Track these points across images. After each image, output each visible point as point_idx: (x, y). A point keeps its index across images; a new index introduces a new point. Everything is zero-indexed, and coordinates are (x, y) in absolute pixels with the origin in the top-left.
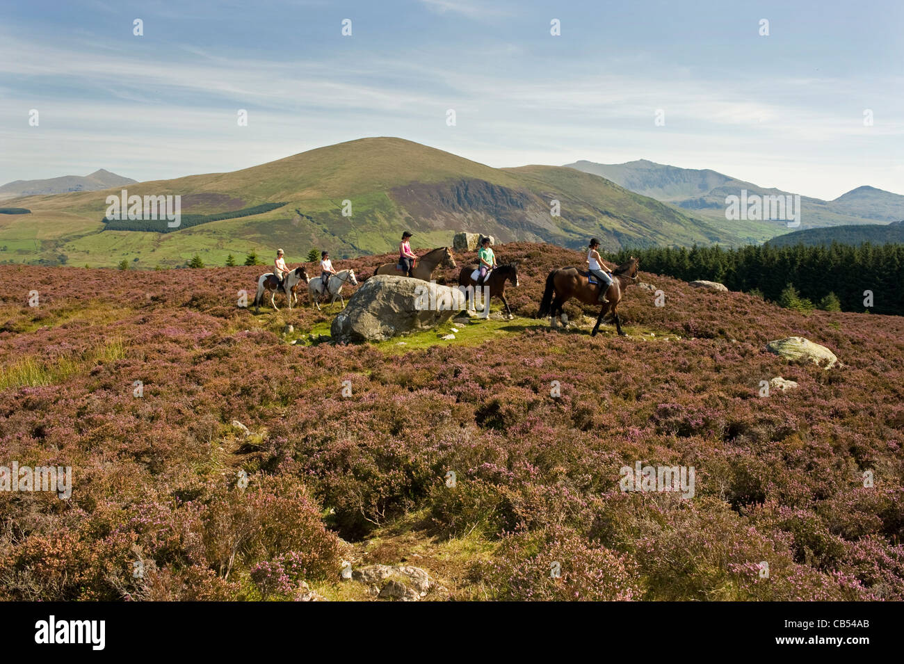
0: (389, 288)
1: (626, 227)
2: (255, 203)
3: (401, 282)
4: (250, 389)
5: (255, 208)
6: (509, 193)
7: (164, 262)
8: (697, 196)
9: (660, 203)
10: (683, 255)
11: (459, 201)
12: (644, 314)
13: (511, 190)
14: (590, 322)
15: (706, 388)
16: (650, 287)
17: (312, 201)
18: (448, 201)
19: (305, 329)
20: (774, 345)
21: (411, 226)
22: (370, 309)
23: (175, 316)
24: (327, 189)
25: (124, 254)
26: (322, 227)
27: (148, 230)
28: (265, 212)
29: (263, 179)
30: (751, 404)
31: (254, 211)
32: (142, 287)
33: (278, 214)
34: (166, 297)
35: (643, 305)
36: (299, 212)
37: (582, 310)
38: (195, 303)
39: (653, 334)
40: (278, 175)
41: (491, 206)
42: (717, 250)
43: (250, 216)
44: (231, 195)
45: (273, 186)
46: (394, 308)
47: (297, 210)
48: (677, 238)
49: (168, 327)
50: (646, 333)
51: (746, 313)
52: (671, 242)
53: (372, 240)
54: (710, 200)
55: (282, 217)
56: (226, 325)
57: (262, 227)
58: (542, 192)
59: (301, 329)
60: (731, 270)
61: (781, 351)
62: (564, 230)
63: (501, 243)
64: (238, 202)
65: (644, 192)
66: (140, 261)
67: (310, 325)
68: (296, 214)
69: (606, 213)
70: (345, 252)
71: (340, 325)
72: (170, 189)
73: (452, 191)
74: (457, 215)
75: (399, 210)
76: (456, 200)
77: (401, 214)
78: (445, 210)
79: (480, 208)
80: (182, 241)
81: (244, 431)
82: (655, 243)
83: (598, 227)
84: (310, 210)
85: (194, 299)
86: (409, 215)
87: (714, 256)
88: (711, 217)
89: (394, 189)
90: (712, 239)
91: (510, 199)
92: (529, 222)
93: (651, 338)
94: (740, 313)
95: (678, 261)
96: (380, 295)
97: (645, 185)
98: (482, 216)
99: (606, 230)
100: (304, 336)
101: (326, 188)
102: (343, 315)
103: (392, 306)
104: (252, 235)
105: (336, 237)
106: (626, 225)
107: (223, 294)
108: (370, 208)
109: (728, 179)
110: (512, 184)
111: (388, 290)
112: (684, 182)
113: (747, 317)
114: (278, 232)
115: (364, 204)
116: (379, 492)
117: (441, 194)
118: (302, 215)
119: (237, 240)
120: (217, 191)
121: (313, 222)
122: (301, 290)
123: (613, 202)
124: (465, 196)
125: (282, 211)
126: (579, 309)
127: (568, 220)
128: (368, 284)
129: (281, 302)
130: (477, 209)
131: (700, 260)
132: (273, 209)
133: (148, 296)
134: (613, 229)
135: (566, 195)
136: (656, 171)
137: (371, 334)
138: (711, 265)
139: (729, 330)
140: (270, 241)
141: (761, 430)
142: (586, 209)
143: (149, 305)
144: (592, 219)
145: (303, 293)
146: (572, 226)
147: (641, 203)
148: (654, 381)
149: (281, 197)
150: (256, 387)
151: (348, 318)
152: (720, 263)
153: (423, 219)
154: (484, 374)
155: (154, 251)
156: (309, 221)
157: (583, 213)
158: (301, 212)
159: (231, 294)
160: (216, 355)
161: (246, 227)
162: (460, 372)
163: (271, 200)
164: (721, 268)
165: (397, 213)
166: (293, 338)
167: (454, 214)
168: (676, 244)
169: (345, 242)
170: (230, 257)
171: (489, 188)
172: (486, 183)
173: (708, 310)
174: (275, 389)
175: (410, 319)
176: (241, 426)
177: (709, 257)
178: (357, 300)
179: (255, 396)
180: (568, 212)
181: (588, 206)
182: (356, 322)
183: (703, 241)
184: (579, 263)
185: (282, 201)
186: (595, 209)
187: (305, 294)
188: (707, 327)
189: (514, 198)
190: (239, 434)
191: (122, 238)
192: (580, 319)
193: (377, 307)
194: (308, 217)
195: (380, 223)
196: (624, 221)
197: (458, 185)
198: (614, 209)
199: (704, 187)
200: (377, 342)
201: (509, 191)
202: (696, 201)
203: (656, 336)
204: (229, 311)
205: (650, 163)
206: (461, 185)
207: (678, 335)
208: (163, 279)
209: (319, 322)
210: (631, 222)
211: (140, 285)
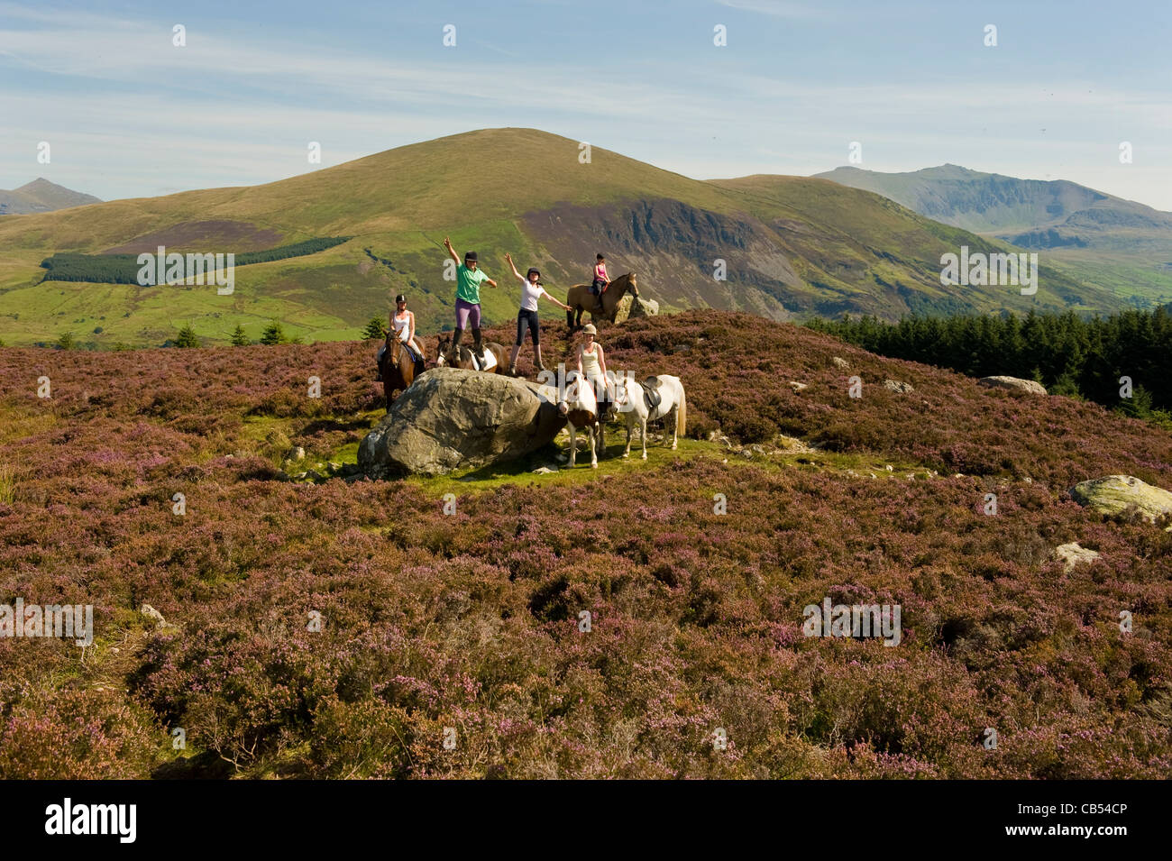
0: (450, 389)
1: (919, 279)
2: (298, 238)
3: (470, 380)
4: (183, 554)
5: (295, 246)
6: (720, 222)
7: (144, 334)
8: (1044, 226)
9: (979, 238)
10: (1011, 328)
11: (637, 235)
12: (880, 432)
13: (723, 217)
14: (790, 445)
15: (932, 559)
16: (902, 387)
17: (393, 235)
18: (618, 235)
19: (323, 453)
20: (1082, 488)
21: (555, 277)
22: (418, 422)
23: (118, 431)
24: (416, 216)
25: (77, 321)
26: (408, 278)
27: (119, 281)
28: (314, 252)
29: (312, 197)
30: (997, 588)
31: (295, 250)
32: (83, 380)
33: (335, 256)
34: (113, 398)
35: (881, 418)
36: (369, 253)
37: (779, 425)
38: (159, 408)
39: (890, 468)
40: (336, 192)
41: (690, 244)
42: (1070, 320)
43: (288, 260)
44: (258, 225)
45: (327, 209)
46: (457, 423)
47: (365, 250)
48: (1008, 299)
49: (102, 448)
50: (880, 466)
51: (1064, 432)
52: (997, 304)
53: (491, 300)
54: (1066, 233)
55: (340, 261)
56: (196, 447)
57: (308, 278)
58: (776, 220)
59: (317, 454)
60: (1094, 355)
61: (1094, 498)
62: (813, 283)
63: (707, 306)
64: (269, 236)
65: (950, 219)
66: (105, 332)
67: (333, 447)
68: (365, 255)
69: (886, 255)
70: (446, 320)
71: (372, 448)
72: (156, 213)
73: (625, 218)
74: (632, 259)
75: (536, 249)
76: (631, 234)
77: (540, 256)
78: (612, 252)
79: (671, 246)
80: (173, 299)
81: (157, 621)
82: (969, 306)
83: (871, 280)
84: (388, 250)
85: (158, 402)
86: (553, 260)
87: (1065, 329)
88: (1067, 262)
89: (529, 216)
90: (1070, 300)
91: (722, 232)
92: (754, 270)
93: (886, 473)
94: (1054, 431)
95: (1002, 337)
96: (435, 401)
97: (952, 208)
98: (676, 260)
99: (885, 284)
100: (320, 465)
101: (416, 212)
102: (377, 432)
103: (455, 420)
104: (292, 292)
105: (431, 295)
106: (919, 276)
107: (206, 394)
108: (488, 247)
109: (1099, 196)
110: (725, 208)
111: (447, 392)
112: (1022, 202)
113: (1064, 439)
114: (334, 286)
115: (479, 241)
116: (249, 717)
117: (606, 224)
118: (375, 259)
119: (267, 299)
120: (233, 217)
121: (393, 269)
122: (331, 389)
123: (896, 236)
124: (647, 227)
125: (340, 252)
126: (772, 424)
127: (821, 267)
128: (419, 383)
129: (297, 409)
130: (667, 249)
131: (1040, 336)
132: (326, 248)
133: (86, 396)
134: (897, 283)
135: (818, 226)
136: (973, 183)
137: (419, 464)
138: (1060, 346)
139: (1022, 461)
140: (321, 300)
141: (992, 632)
142: (850, 250)
143: (85, 411)
144: (861, 266)
145: (332, 393)
146: (826, 278)
147: (944, 238)
148: (851, 546)
149: (341, 228)
150: (194, 551)
151: (384, 438)
152: (1075, 342)
153: (575, 265)
154: (562, 534)
155: (127, 315)
156: (386, 268)
157: (844, 256)
158: (373, 253)
159: (218, 394)
160: (156, 498)
161: (282, 278)
162: (526, 529)
163: (323, 232)
164: (1077, 349)
165: (533, 255)
166: (302, 468)
167: (628, 256)
168: (1007, 308)
169: (445, 303)
170: (239, 331)
171: (686, 213)
172: (681, 204)
173: (996, 426)
174: (230, 554)
175: (483, 439)
176: (154, 613)
177: (1055, 331)
178: (401, 408)
179: (189, 566)
180: (820, 255)
181: (854, 244)
182: (396, 443)
183: (1053, 303)
184: (789, 347)
185: (342, 234)
186: (866, 249)
187: (335, 396)
188: (981, 456)
189: (729, 230)
190: (149, 625)
191: (75, 293)
192: (775, 440)
193: (429, 421)
194: (385, 262)
195: (504, 272)
196: (916, 269)
197: (636, 210)
198: (898, 249)
199: (1056, 210)
200: (429, 476)
201: (721, 218)
202: (1042, 234)
203: (896, 470)
204: (207, 422)
205: (962, 170)
206: (639, 209)
207: (933, 469)
208: (119, 367)
209: (347, 443)
210: (928, 271)
211: (79, 377)
